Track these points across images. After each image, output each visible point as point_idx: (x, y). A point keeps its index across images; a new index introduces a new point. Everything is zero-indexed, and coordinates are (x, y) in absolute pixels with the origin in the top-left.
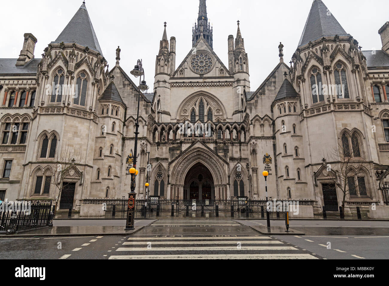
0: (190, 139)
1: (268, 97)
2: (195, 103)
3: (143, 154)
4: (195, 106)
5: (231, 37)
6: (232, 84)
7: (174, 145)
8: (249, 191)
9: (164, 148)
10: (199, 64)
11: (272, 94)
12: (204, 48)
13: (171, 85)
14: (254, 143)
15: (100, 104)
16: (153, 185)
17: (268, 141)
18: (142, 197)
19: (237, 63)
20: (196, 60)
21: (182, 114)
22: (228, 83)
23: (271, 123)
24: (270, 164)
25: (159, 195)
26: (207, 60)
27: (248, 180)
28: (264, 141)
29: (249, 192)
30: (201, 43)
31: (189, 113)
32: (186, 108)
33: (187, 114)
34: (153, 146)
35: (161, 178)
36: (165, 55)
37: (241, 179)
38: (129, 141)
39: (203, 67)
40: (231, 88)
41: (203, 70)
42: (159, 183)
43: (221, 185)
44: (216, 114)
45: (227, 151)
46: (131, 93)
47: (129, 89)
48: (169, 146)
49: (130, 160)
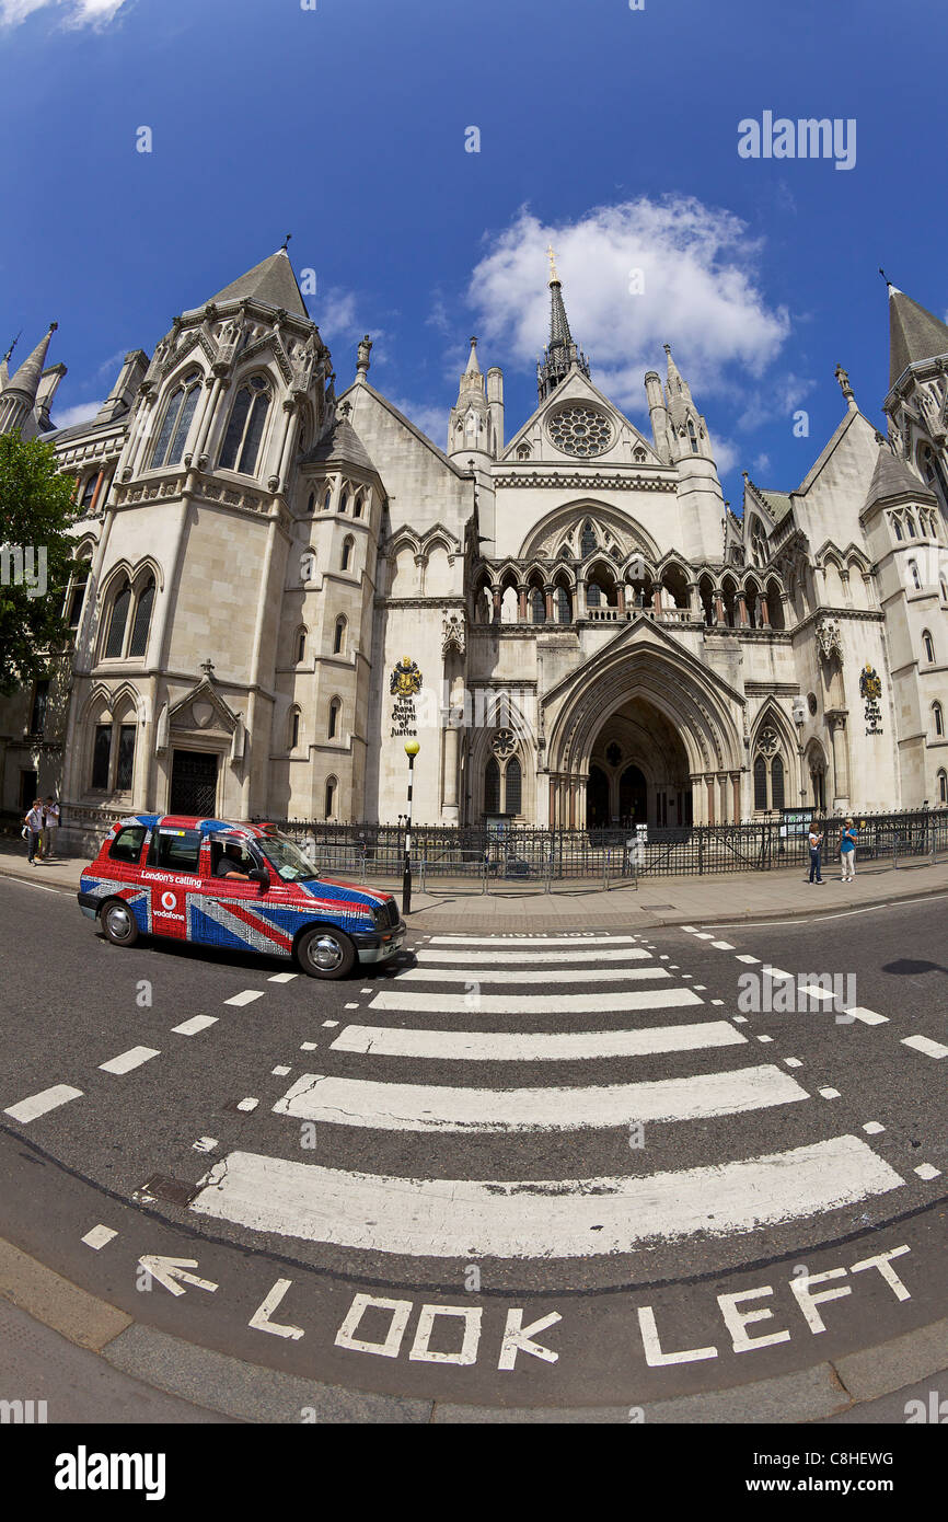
0: (612, 612)
2: (571, 534)
3: (451, 661)
4: (570, 543)
6: (675, 485)
7: (554, 635)
9: (519, 643)
10: (573, 433)
12: (584, 394)
13: (497, 480)
14: (831, 628)
15: (302, 477)
16: (482, 774)
17: (868, 625)
18: (455, 818)
19: (683, 435)
20: (564, 423)
22: (664, 484)
23: (869, 572)
24: (877, 700)
25: (502, 809)
26: (595, 424)
28: (857, 625)
30: (575, 382)
34: (477, 637)
35: (509, 752)
36: (478, 405)
37: (775, 753)
38: (397, 611)
39: (584, 440)
40: (672, 496)
41: (586, 449)
42: (503, 769)
43: (721, 776)
45: (738, 657)
46: (406, 454)
47: (397, 439)
48: (535, 638)
49: (405, 679)
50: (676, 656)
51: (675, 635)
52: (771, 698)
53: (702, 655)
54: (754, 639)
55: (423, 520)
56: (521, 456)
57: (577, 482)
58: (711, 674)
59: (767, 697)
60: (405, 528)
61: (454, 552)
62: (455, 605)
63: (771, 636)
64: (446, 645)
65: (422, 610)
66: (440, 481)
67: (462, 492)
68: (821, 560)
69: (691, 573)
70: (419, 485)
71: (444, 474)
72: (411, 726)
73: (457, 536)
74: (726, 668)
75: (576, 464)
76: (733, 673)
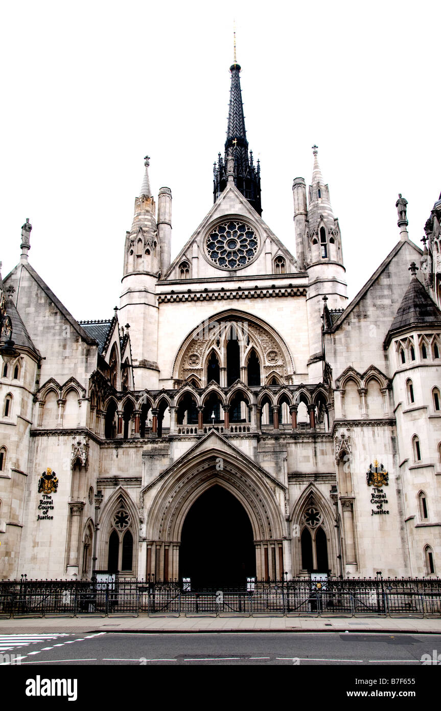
0: (194, 428)
1: (376, 322)
2: (218, 339)
3: (77, 469)
4: (218, 346)
5: (298, 184)
6: (304, 290)
7: (155, 445)
8: (338, 555)
9: (132, 451)
10: (226, 248)
11: (385, 315)
12: (237, 209)
13: (160, 297)
14: (343, 436)
16: (106, 543)
17: (379, 430)
18: (75, 575)
19: (315, 242)
20: (219, 238)
21: (187, 367)
22: (295, 290)
23: (385, 386)
24: (384, 488)
25: (120, 567)
26: (244, 237)
27: (336, 529)
28: (368, 431)
29: (339, 557)
30: (230, 198)
31: (202, 364)
32: (197, 352)
33: (199, 367)
34: (105, 448)
35: (125, 526)
36: (147, 229)
37: (318, 526)
38: (45, 438)
39: (235, 252)
40: (302, 300)
41: (236, 261)
42: (121, 539)
43: (270, 542)
44: (268, 364)
45: (283, 456)
46: (53, 324)
47: (47, 314)
48: (142, 448)
49: (47, 484)
50: (236, 458)
52: (311, 484)
53: (255, 456)
54: (301, 441)
55: (63, 375)
56: (182, 272)
57: (222, 295)
58: (260, 469)
59: (308, 484)
60: (51, 380)
61: (82, 398)
62: (80, 434)
64: (73, 461)
65: (60, 437)
66: (75, 345)
67: (88, 353)
68: (340, 384)
70: (61, 349)
71: (77, 341)
72: (50, 513)
73: (83, 385)
74: (273, 464)
75: (224, 280)
76: (279, 469)
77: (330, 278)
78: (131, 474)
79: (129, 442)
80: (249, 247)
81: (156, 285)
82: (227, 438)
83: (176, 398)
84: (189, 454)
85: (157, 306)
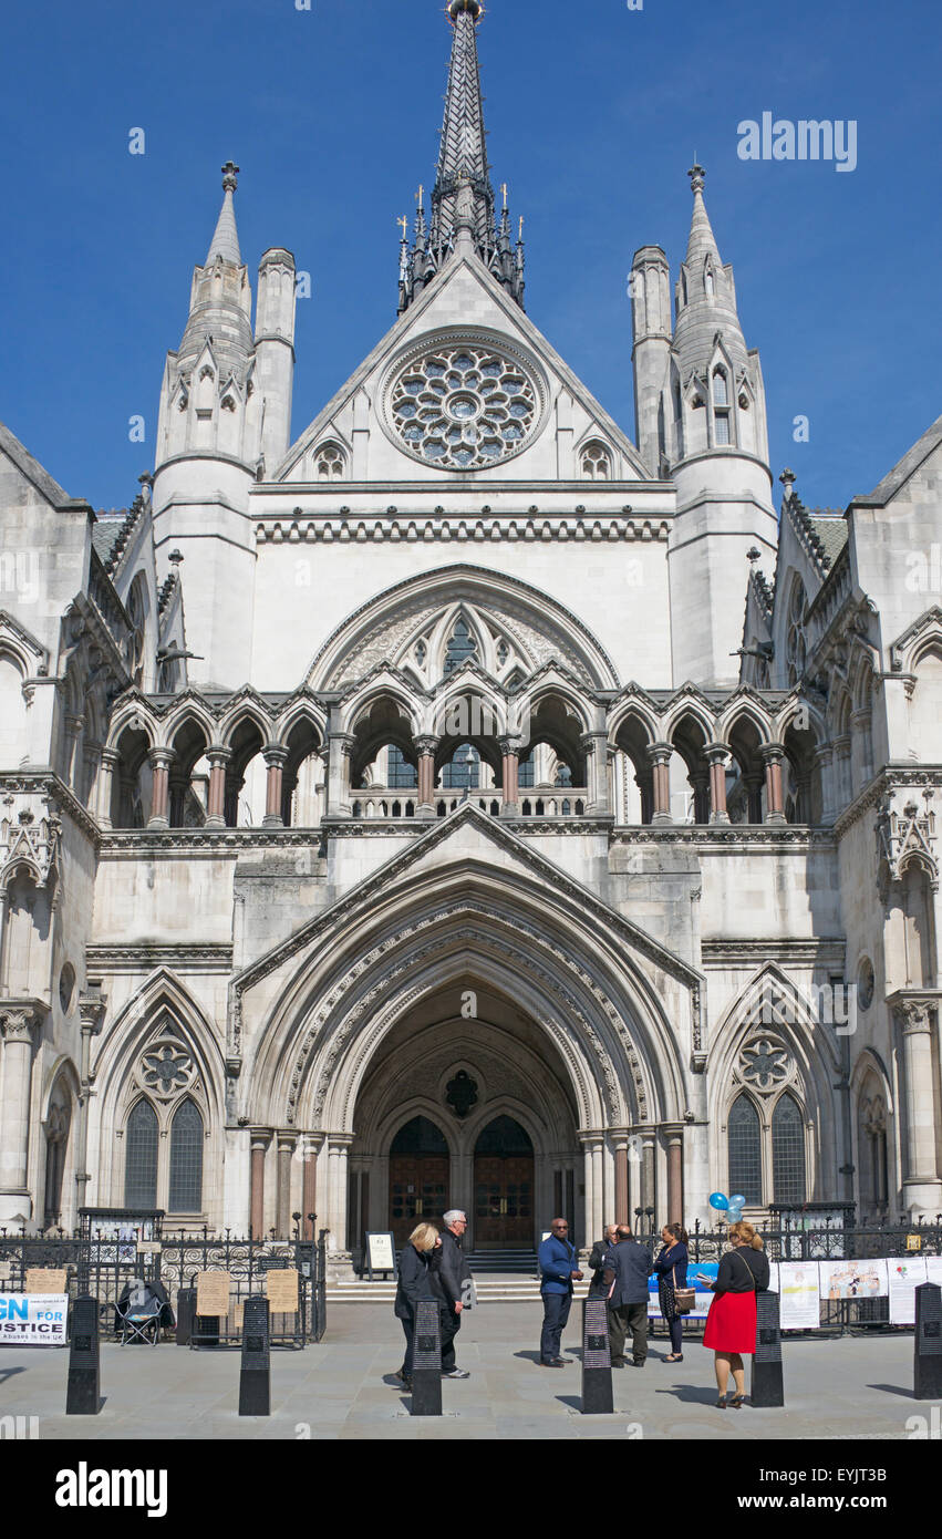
0: (403, 801)
2: (421, 646)
4: (420, 662)
6: (664, 525)
8: (841, 1164)
9: (199, 869)
10: (445, 408)
14: (912, 811)
18: (19, 1219)
19: (696, 405)
20: (428, 389)
22: (639, 523)
25: (163, 1202)
26: (499, 389)
27: (838, 1094)
30: (461, 283)
35: (178, 1087)
37: (781, 1086)
39: (469, 428)
40: (658, 549)
41: (472, 448)
42: (165, 1123)
45: (687, 887)
48: (235, 857)
51: (539, 844)
52: (769, 969)
53: (603, 885)
54: (738, 847)
56: (323, 468)
57: (438, 526)
59: (759, 967)
61: (35, 675)
62: (31, 788)
63: (782, 837)
64: (8, 871)
69: (591, 710)
73: (39, 637)
74: (658, 910)
75: (445, 486)
76: (676, 922)
77: (738, 493)
78: (196, 933)
79: (189, 839)
80: (509, 416)
81: (250, 493)
82: (514, 829)
83: (347, 709)
84: (389, 873)
85: (253, 546)
